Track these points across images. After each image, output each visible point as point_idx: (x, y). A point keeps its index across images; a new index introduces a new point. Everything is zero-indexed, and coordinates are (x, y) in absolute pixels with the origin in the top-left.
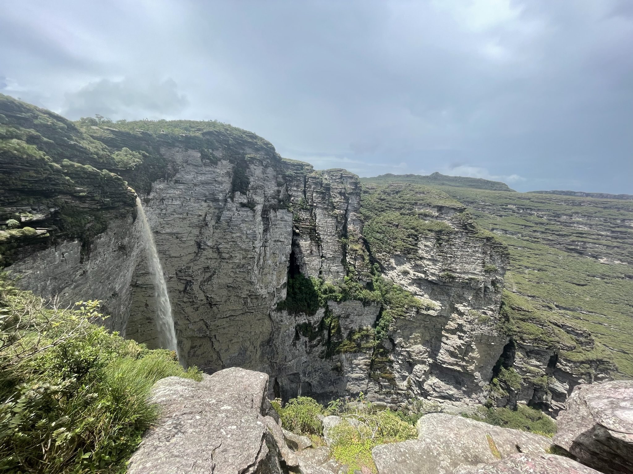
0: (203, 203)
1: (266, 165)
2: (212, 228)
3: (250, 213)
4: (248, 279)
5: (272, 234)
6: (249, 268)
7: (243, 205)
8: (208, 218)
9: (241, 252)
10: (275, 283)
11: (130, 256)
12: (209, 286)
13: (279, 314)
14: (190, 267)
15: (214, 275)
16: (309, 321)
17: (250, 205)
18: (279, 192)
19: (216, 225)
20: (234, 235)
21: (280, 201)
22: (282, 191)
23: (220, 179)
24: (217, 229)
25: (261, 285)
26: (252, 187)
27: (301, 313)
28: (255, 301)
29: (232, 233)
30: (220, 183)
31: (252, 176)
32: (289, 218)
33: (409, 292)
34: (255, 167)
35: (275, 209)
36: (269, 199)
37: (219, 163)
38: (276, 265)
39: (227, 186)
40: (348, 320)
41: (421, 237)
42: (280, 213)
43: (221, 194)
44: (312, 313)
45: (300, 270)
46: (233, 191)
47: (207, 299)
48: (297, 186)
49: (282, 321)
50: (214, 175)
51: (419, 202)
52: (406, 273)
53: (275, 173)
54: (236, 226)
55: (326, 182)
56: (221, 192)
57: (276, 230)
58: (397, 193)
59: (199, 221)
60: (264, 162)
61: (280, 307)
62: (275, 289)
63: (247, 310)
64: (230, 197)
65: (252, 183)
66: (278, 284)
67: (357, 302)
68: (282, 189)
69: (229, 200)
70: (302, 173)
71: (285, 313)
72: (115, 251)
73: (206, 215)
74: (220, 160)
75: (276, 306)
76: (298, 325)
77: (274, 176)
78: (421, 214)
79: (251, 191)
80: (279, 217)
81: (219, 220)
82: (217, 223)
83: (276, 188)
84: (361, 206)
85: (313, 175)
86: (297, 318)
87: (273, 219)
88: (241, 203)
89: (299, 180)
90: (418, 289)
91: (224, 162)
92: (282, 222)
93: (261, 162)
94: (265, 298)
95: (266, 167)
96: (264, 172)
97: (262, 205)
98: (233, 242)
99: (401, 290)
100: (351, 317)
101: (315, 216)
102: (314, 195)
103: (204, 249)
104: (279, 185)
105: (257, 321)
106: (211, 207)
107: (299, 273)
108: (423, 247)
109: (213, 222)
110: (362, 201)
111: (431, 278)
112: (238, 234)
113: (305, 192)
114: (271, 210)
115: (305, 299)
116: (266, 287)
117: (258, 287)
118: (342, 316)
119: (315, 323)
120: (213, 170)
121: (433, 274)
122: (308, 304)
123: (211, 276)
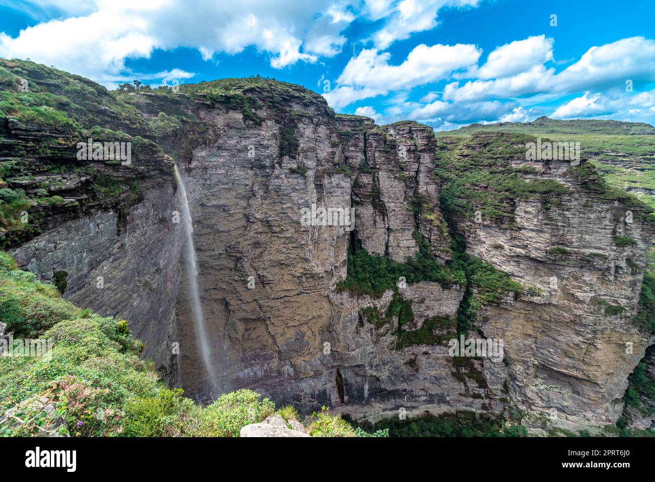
0: (249, 171)
1: (317, 124)
2: (260, 199)
3: (301, 181)
4: (302, 255)
5: (327, 203)
6: (303, 242)
7: (293, 171)
8: (256, 188)
9: (293, 225)
10: (333, 260)
11: (174, 230)
12: (260, 263)
13: (338, 295)
14: (239, 243)
15: (265, 251)
16: (374, 305)
17: (300, 171)
18: (333, 153)
19: (265, 195)
20: (285, 206)
21: (335, 165)
22: (337, 153)
23: (265, 142)
24: (265, 200)
25: (317, 262)
26: (302, 149)
27: (365, 296)
28: (310, 280)
29: (283, 203)
30: (267, 147)
31: (302, 136)
32: (347, 184)
33: (503, 272)
34: (305, 126)
35: (330, 175)
36: (323, 163)
37: (264, 124)
38: (333, 240)
39: (274, 150)
40: (423, 305)
41: (519, 201)
42: (335, 179)
43: (268, 160)
44: (378, 295)
45: (362, 245)
46: (281, 155)
47: (259, 278)
48: (356, 146)
49: (342, 304)
50: (259, 138)
51: (516, 155)
52: (498, 247)
53: (328, 132)
54: (286, 195)
55: (391, 138)
56: (268, 157)
57: (332, 199)
58: (485, 146)
59: (246, 192)
60: (314, 120)
61: (340, 288)
62: (333, 267)
63: (303, 291)
64: (278, 163)
65: (301, 145)
66: (337, 261)
67: (434, 284)
68: (338, 151)
69: (277, 165)
70: (361, 130)
71: (345, 295)
72: (155, 224)
73: (253, 185)
74: (264, 120)
75: (335, 286)
76: (362, 309)
77: (327, 135)
78: (519, 171)
79: (301, 155)
80: (334, 184)
81: (267, 189)
82: (265, 193)
83: (330, 150)
84: (437, 166)
85: (374, 131)
86: (360, 301)
87: (328, 186)
88: (290, 169)
89: (358, 138)
90: (516, 269)
91: (269, 123)
92: (338, 190)
93: (311, 119)
94: (322, 277)
95: (317, 125)
96: (315, 131)
97: (315, 171)
98: (284, 213)
99: (493, 270)
100: (427, 302)
101: (379, 181)
102: (377, 155)
103: (253, 223)
104: (334, 145)
105: (315, 304)
106: (257, 175)
107: (362, 248)
108: (522, 214)
109: (261, 192)
110: (437, 159)
111: (534, 254)
112: (289, 205)
113: (365, 153)
114: (325, 176)
115: (369, 278)
116: (323, 264)
117: (313, 264)
118: (416, 300)
119: (382, 307)
120: (257, 132)
121: (536, 249)
122: (372, 284)
123: (262, 253)
